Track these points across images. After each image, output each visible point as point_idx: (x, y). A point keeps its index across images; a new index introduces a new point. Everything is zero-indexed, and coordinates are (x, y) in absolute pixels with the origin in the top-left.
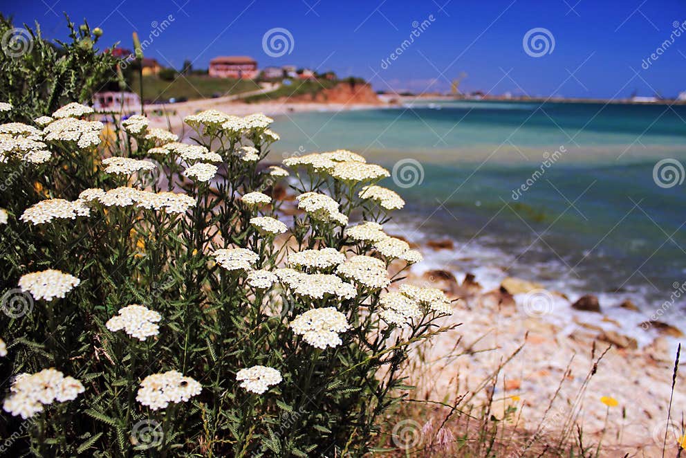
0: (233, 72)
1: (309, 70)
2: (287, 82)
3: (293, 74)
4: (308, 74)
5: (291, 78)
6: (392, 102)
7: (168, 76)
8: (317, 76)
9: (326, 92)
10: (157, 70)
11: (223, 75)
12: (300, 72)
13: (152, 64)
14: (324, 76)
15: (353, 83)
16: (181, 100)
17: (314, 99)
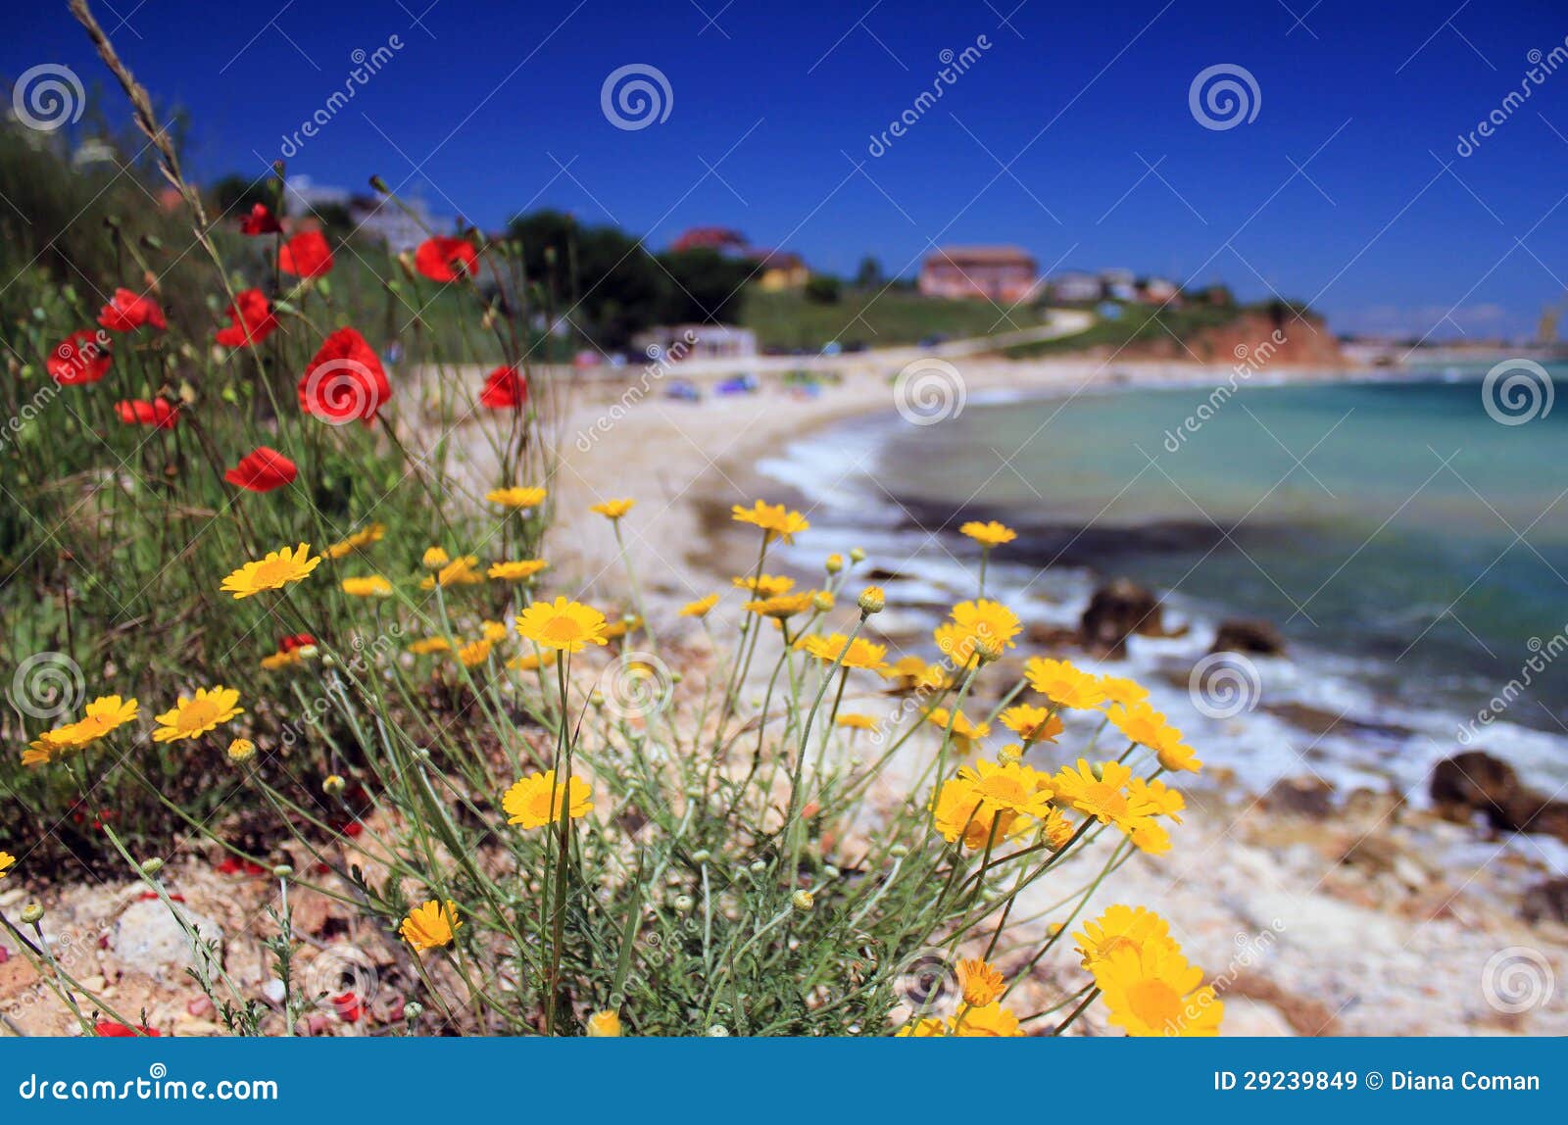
0: (977, 285)
1: (1163, 278)
2: (1110, 311)
3: (1124, 291)
4: (1161, 290)
5: (1122, 303)
6: (1384, 363)
7: (823, 293)
8: (1186, 297)
9: (1209, 336)
10: (800, 278)
11: (953, 290)
12: (1141, 286)
13: (787, 263)
14: (1203, 297)
15: (1277, 314)
16: (852, 347)
17: (1178, 353)
